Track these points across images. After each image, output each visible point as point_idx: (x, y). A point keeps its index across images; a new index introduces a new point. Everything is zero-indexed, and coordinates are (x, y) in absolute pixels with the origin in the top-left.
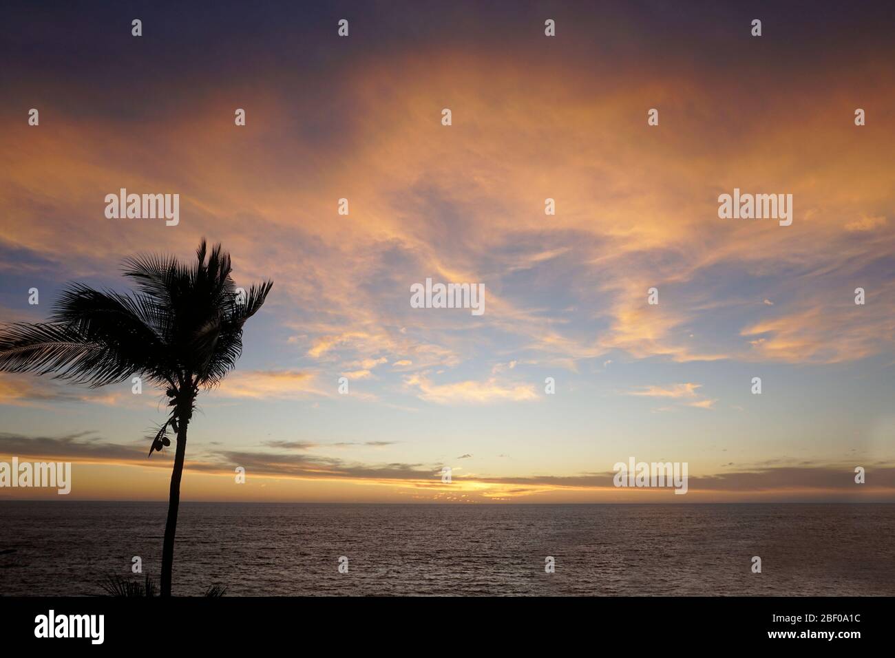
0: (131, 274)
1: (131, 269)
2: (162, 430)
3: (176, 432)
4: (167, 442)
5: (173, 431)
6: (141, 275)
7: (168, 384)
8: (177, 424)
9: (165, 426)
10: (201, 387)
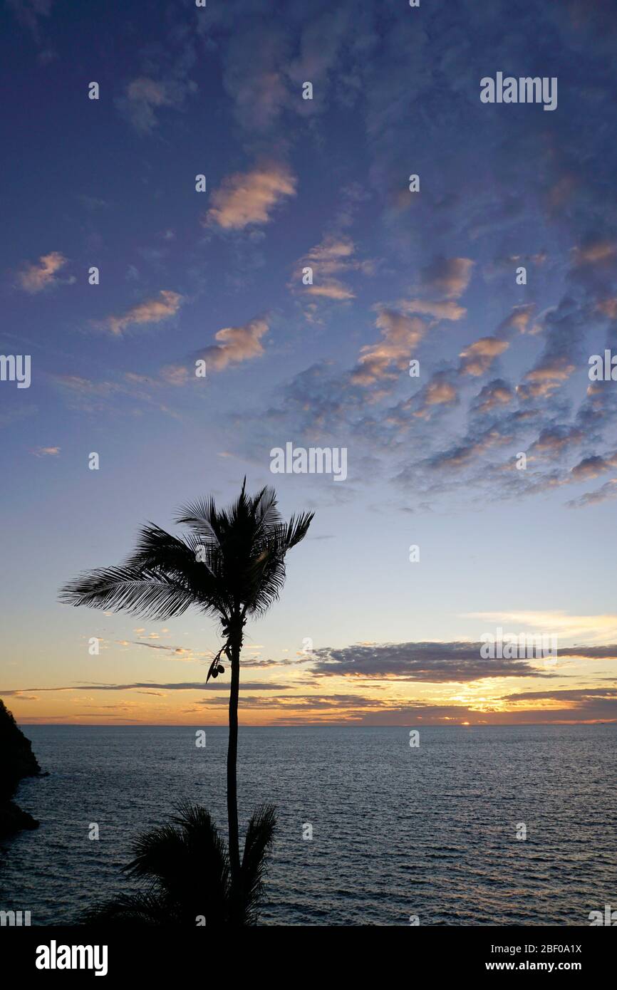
0: (181, 521)
1: (181, 517)
2: (216, 658)
3: (230, 660)
4: (221, 670)
5: (227, 659)
6: (190, 519)
7: (220, 614)
8: (231, 652)
9: (220, 654)
10: (248, 616)
